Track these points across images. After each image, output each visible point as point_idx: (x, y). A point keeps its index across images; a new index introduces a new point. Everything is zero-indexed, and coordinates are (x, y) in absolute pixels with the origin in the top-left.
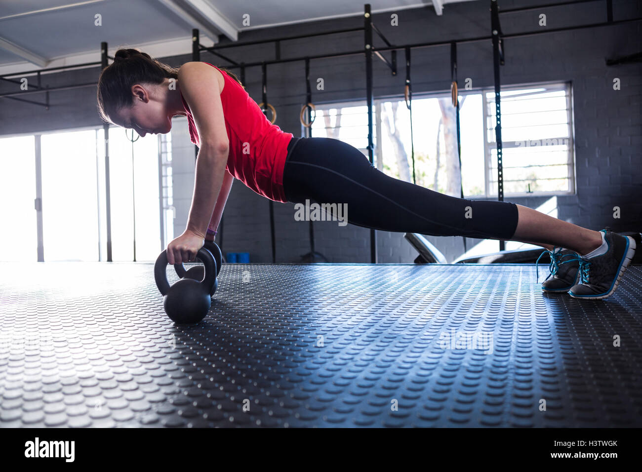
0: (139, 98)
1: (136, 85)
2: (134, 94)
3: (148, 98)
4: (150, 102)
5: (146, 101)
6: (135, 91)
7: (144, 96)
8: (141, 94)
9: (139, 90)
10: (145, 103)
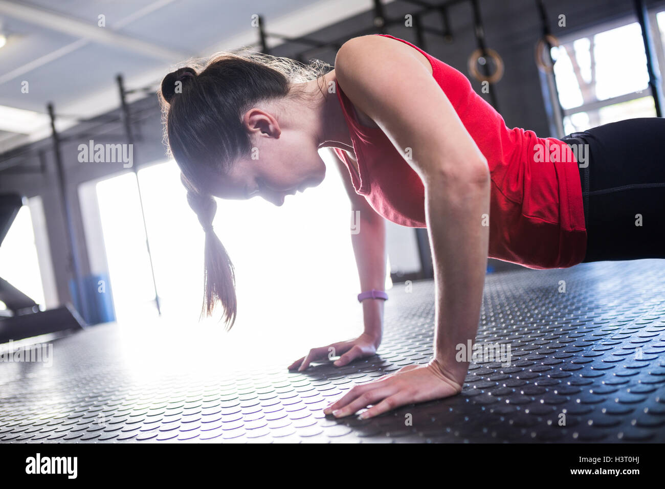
0: (260, 133)
1: (251, 111)
2: (252, 128)
3: (279, 128)
4: (284, 134)
5: (275, 135)
6: (251, 123)
7: (271, 127)
8: (263, 125)
9: (258, 117)
10: (275, 140)
